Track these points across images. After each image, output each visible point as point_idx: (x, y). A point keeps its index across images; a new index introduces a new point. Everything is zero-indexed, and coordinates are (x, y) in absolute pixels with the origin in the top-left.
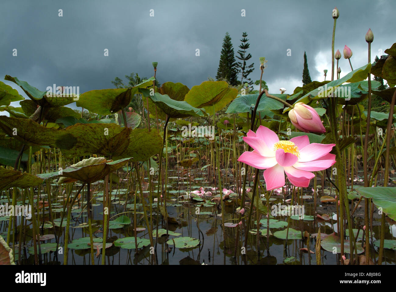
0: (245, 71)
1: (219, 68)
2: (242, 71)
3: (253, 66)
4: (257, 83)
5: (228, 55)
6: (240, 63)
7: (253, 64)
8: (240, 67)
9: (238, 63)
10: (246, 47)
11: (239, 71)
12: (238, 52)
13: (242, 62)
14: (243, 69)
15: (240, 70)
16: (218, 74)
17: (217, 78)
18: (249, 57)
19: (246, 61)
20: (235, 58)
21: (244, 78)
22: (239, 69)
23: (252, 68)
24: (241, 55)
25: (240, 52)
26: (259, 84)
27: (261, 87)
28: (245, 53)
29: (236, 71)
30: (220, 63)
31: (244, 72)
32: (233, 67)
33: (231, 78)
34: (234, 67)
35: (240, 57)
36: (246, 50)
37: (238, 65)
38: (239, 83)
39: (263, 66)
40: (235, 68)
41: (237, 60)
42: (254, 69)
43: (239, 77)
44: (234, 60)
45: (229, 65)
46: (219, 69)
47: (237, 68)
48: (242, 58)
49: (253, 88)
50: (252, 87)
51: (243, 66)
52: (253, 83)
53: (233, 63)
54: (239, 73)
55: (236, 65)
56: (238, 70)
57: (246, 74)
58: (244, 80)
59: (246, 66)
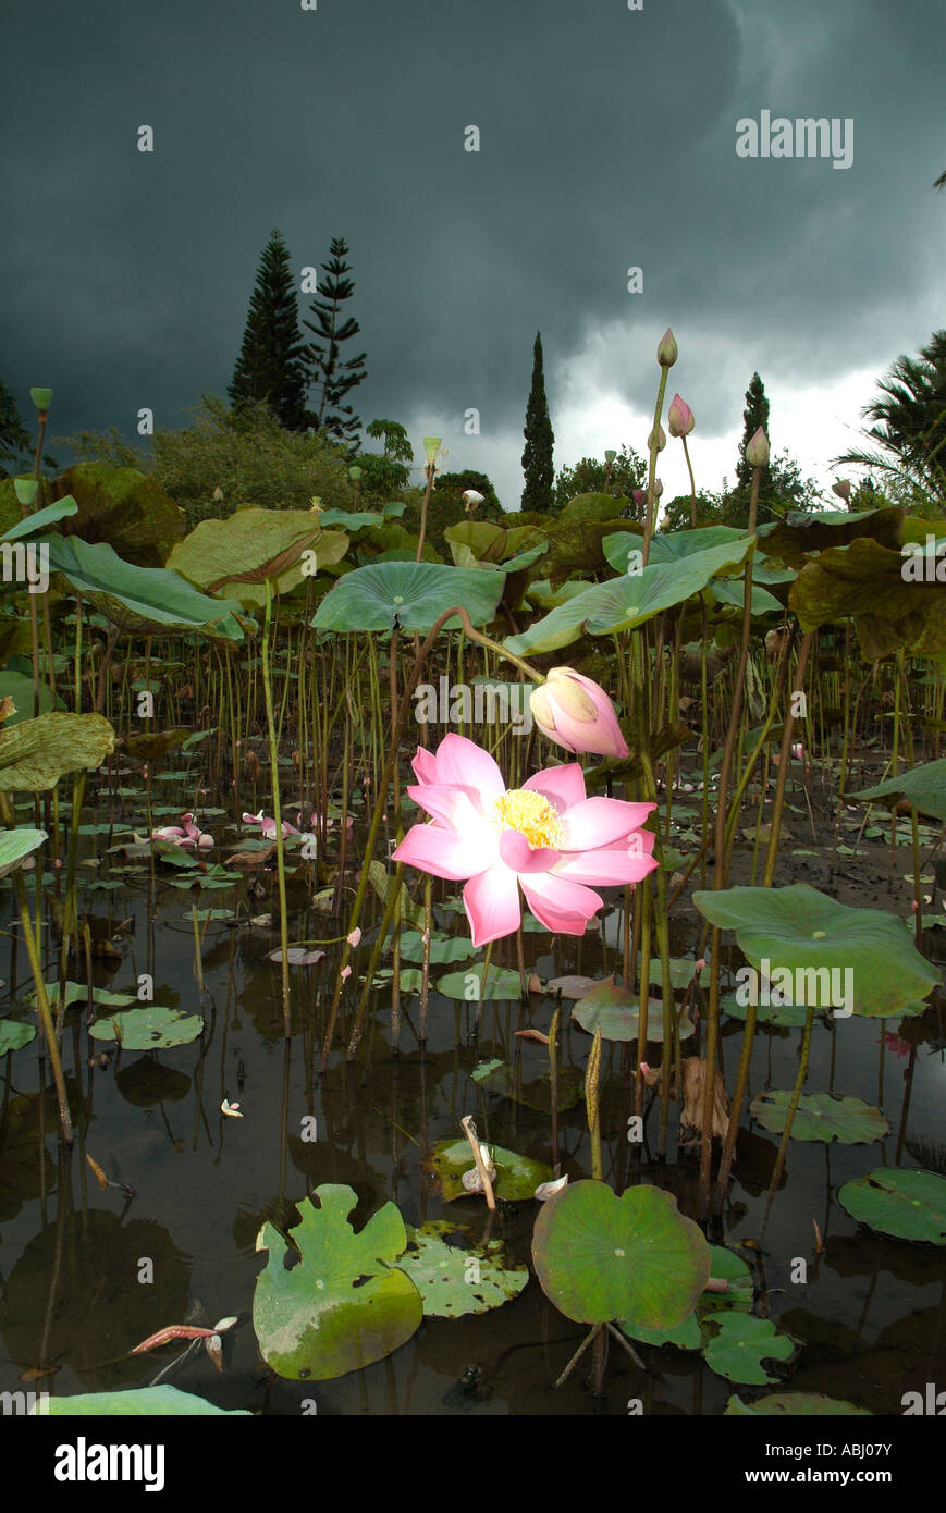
0: (334, 378)
1: (241, 357)
2: (323, 377)
3: (362, 364)
4: (376, 430)
5: (277, 313)
6: (317, 349)
7: (364, 356)
8: (319, 361)
9: (311, 349)
10: (342, 292)
11: (311, 378)
12: (312, 308)
13: (326, 344)
14: (329, 370)
15: (317, 374)
16: (238, 380)
17: (233, 393)
18: (351, 329)
19: (337, 343)
20: (302, 328)
21: (330, 403)
22: (314, 368)
23: (358, 371)
24: (323, 319)
25: (318, 308)
26: (384, 435)
27: (389, 445)
28: (336, 314)
29: (304, 376)
30: (246, 341)
31: (328, 383)
32: (292, 361)
33: (283, 400)
34: (297, 359)
35: (318, 324)
36: (340, 303)
37: (311, 356)
38: (313, 421)
39: (434, 467)
40: (298, 365)
41: (308, 338)
42: (365, 375)
43: (313, 399)
44: (298, 337)
45: (278, 350)
46: (239, 360)
47: (306, 365)
48: (326, 330)
49: (360, 443)
50: (356, 438)
51: (326, 360)
52: (359, 425)
53: (292, 346)
54: (313, 385)
55: (303, 354)
56: (308, 373)
57: (338, 390)
58: (331, 411)
59: (337, 362)
